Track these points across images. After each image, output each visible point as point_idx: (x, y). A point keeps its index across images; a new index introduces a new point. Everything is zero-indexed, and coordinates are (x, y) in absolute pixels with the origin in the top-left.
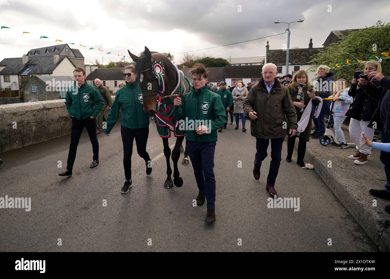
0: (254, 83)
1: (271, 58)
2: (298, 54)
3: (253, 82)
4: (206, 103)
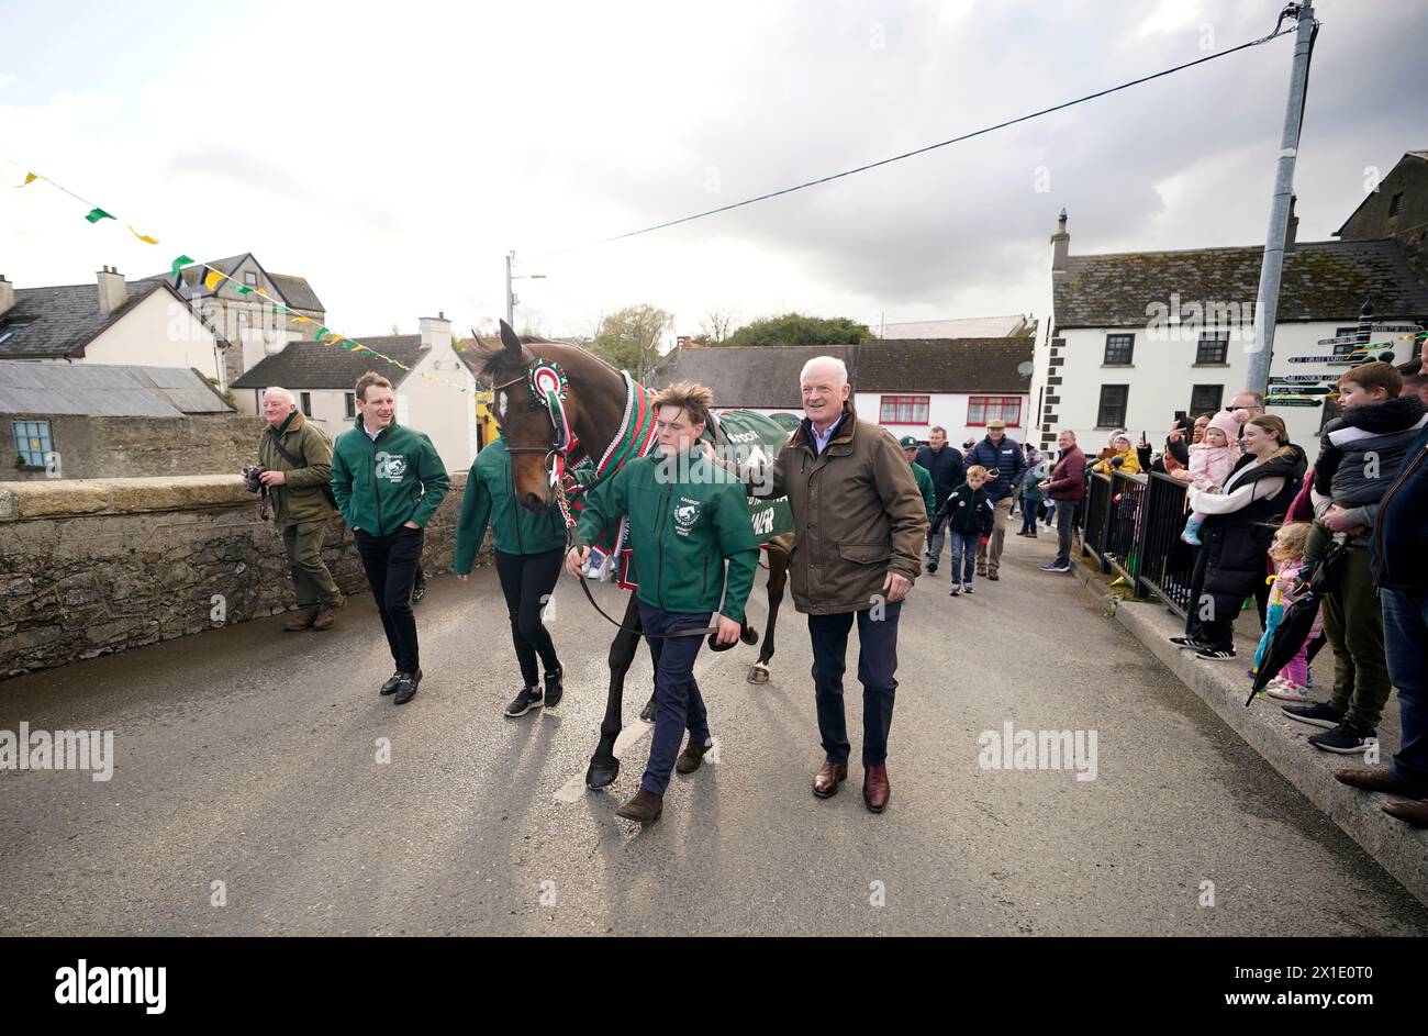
0: (981, 415)
1: (1075, 295)
2: (1217, 275)
3: (977, 412)
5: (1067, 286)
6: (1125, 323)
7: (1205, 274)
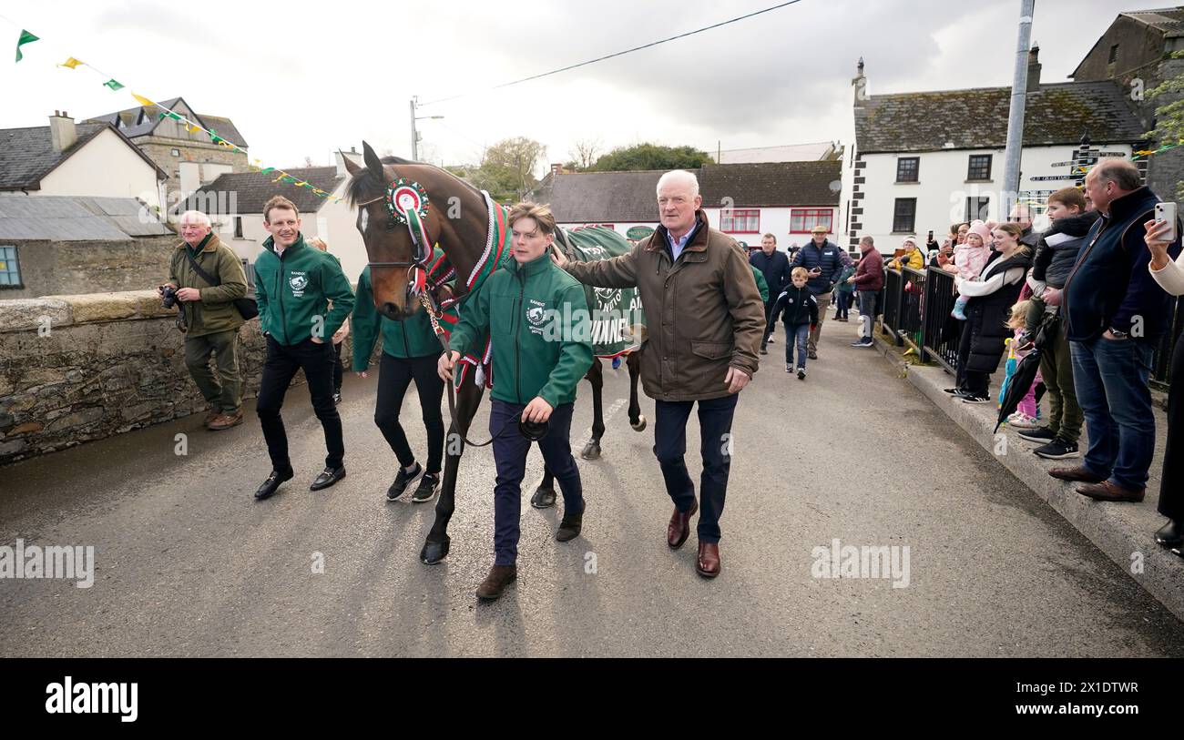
1: (873, 127)
4: (538, 304)
5: (865, 119)
6: (912, 149)
7: (972, 109)
